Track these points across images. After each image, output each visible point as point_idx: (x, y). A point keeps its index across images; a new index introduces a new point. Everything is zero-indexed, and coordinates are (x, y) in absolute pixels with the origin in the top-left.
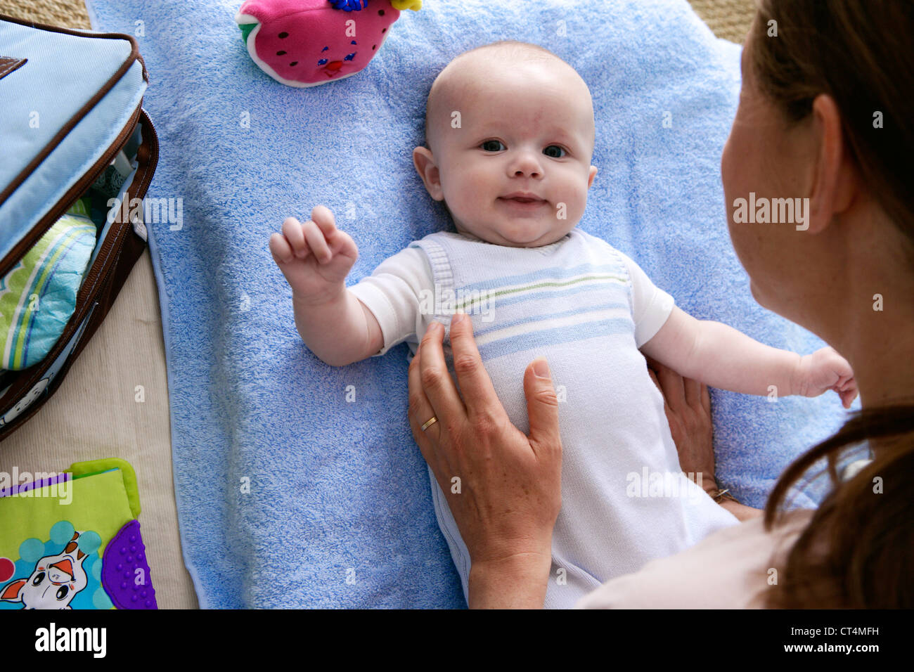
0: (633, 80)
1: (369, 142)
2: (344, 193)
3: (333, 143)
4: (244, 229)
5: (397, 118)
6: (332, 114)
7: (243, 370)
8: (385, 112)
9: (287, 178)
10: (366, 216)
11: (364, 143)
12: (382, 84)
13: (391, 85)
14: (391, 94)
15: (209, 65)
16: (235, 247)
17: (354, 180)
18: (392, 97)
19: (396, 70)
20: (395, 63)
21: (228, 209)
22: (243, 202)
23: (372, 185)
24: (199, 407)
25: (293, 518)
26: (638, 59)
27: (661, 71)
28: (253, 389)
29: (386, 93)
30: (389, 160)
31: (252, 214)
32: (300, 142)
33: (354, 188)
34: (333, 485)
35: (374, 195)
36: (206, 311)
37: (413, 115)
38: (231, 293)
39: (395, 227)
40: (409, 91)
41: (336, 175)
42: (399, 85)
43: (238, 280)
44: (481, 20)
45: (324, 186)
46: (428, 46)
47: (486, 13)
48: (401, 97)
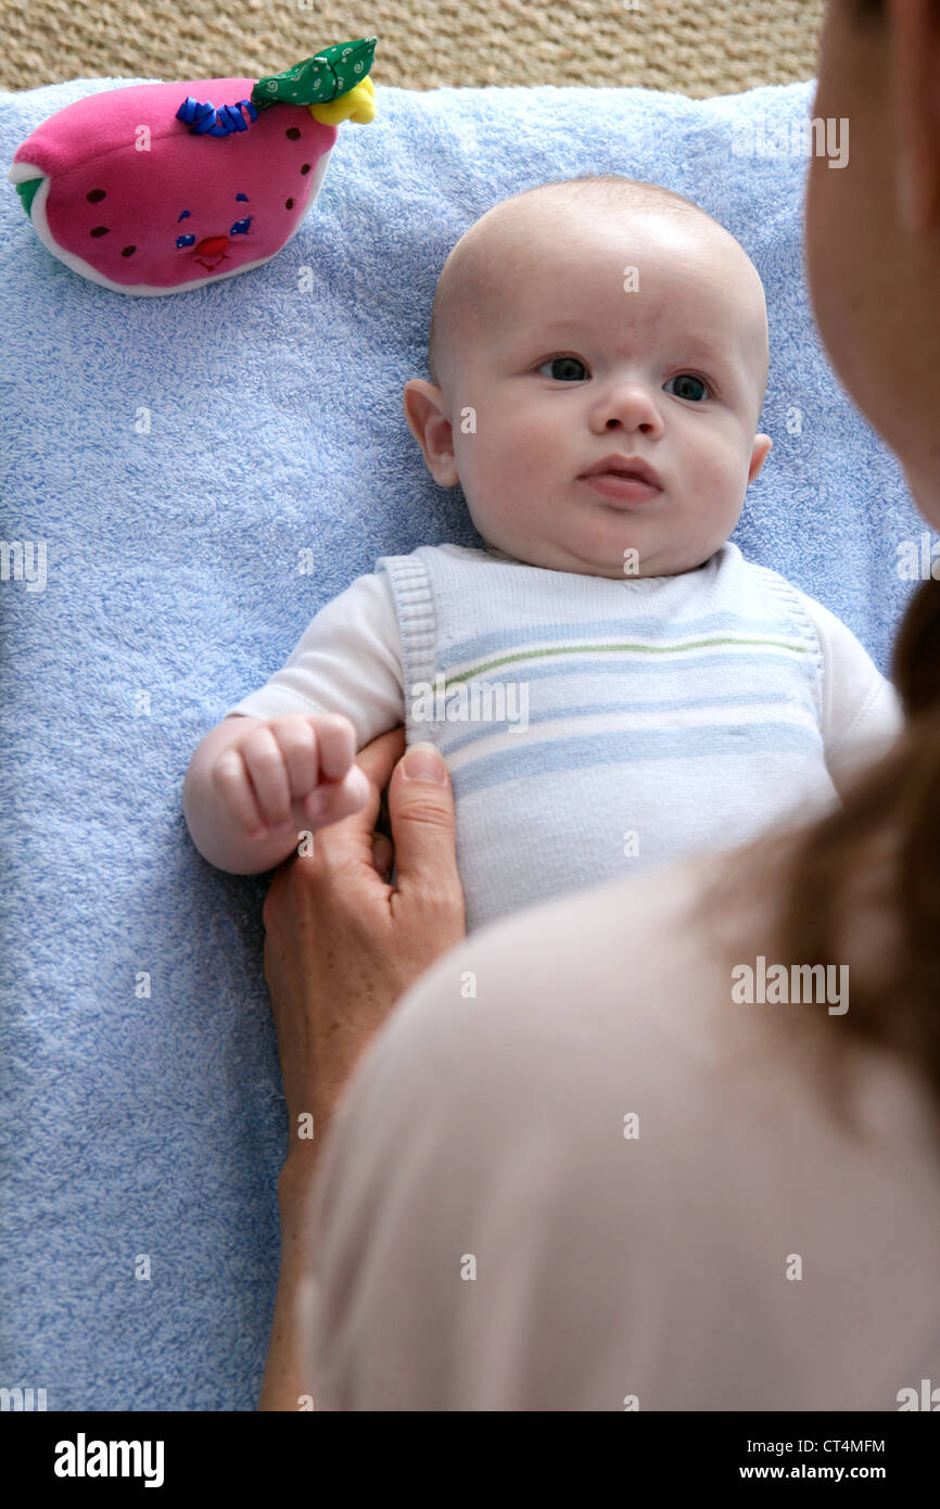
1: (300, 382)
2: (239, 471)
3: (222, 377)
5: (372, 343)
6: (228, 324)
8: (346, 329)
9: (116, 434)
10: (279, 518)
11: (289, 383)
12: (338, 274)
13: (359, 277)
14: (360, 296)
17: (260, 448)
18: (362, 301)
19: (370, 248)
20: (367, 235)
23: (298, 461)
28: (9, 831)
29: (347, 294)
31: (40, 501)
32: (151, 371)
33: (258, 463)
34: (157, 1024)
35: (300, 478)
37: (411, 339)
41: (222, 436)
42: (376, 278)
44: (558, 153)
45: (194, 454)
46: (440, 203)
47: (568, 139)
48: (381, 302)
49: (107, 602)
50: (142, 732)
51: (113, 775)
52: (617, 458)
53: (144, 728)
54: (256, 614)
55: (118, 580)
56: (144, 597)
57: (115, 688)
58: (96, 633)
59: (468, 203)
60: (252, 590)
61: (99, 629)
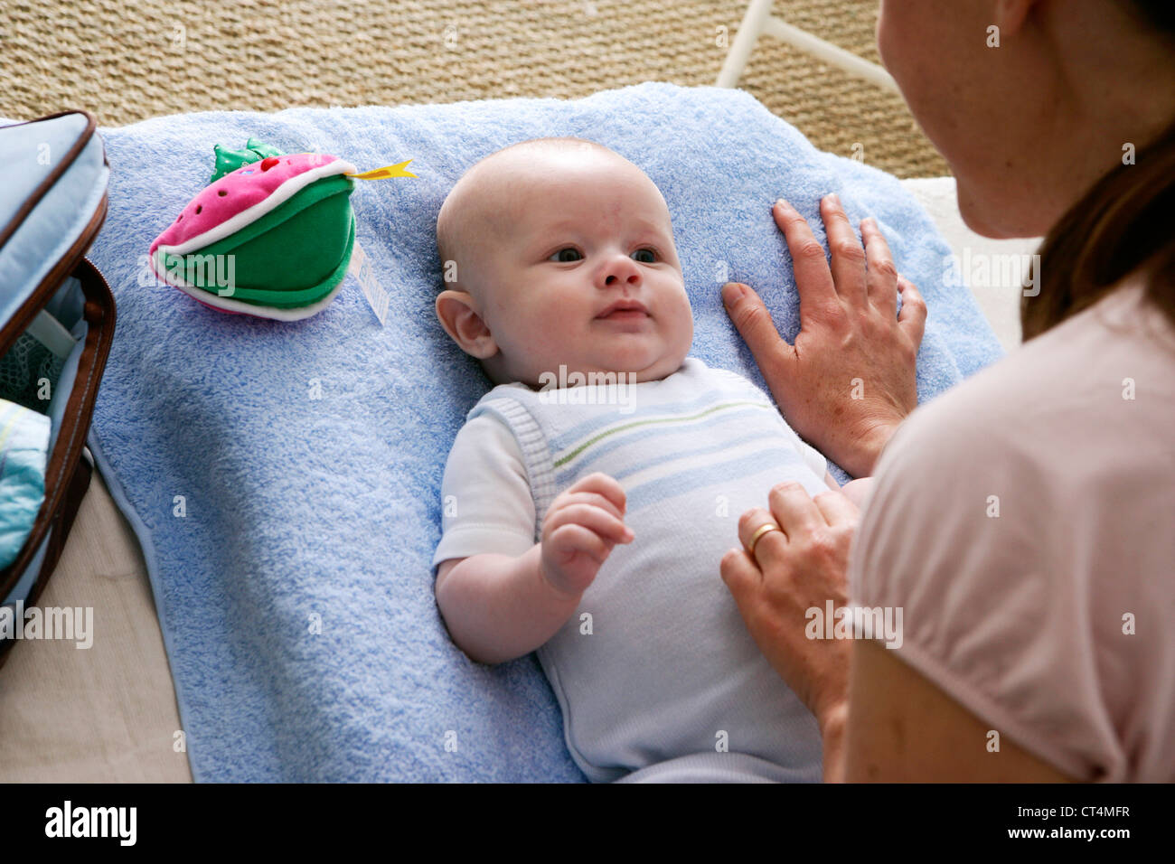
0: (716, 189)
2: (361, 355)
4: (236, 404)
5: (408, 271)
7: (277, 582)
8: (391, 262)
10: (395, 384)
12: (380, 225)
13: (392, 227)
14: (394, 240)
15: (143, 215)
16: (229, 431)
18: (396, 244)
19: (396, 206)
20: (393, 197)
21: (208, 385)
22: (228, 372)
24: (216, 667)
25: (392, 757)
26: (714, 164)
27: (749, 175)
28: (299, 601)
29: (386, 239)
30: (408, 321)
31: (243, 384)
33: (373, 350)
36: (204, 543)
37: (428, 268)
38: (239, 492)
39: (437, 401)
40: (416, 235)
41: (345, 333)
42: (403, 227)
43: (243, 472)
44: (495, 137)
45: (332, 346)
46: (432, 174)
47: (497, 128)
48: (407, 243)
49: (311, 444)
50: (364, 526)
51: (356, 555)
52: (621, 302)
53: (364, 523)
54: (401, 448)
55: (313, 429)
56: (333, 440)
57: (336, 498)
58: (310, 464)
59: (448, 172)
60: (394, 431)
61: (311, 462)
